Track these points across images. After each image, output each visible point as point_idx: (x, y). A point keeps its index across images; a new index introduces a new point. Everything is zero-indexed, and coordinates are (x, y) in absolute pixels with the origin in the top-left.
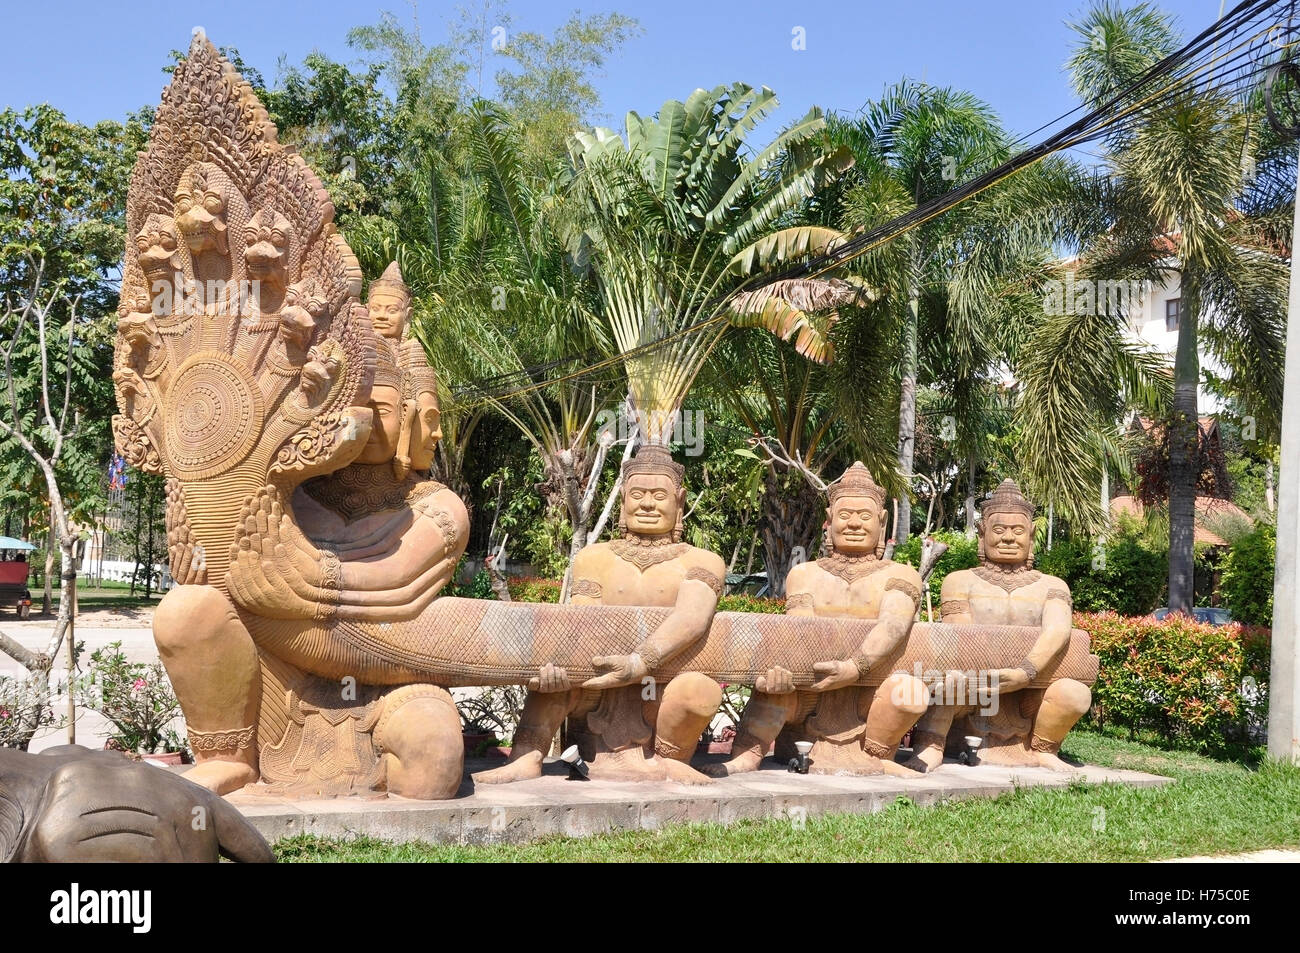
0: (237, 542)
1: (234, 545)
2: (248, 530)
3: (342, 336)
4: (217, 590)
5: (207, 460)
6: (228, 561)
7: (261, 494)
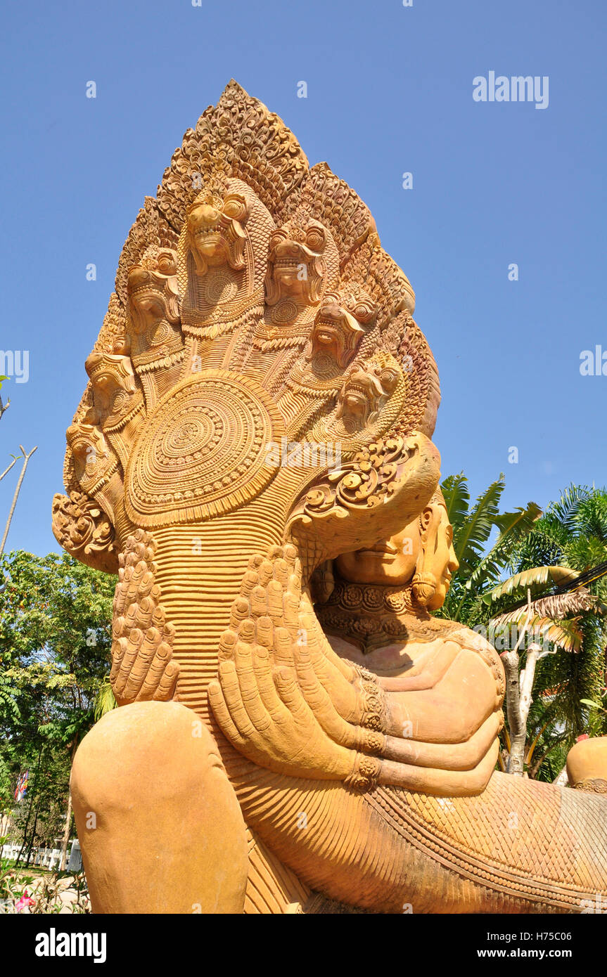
0: (235, 626)
1: (229, 631)
2: (255, 609)
3: (398, 349)
4: (191, 711)
5: (197, 494)
6: (216, 661)
7: (276, 555)
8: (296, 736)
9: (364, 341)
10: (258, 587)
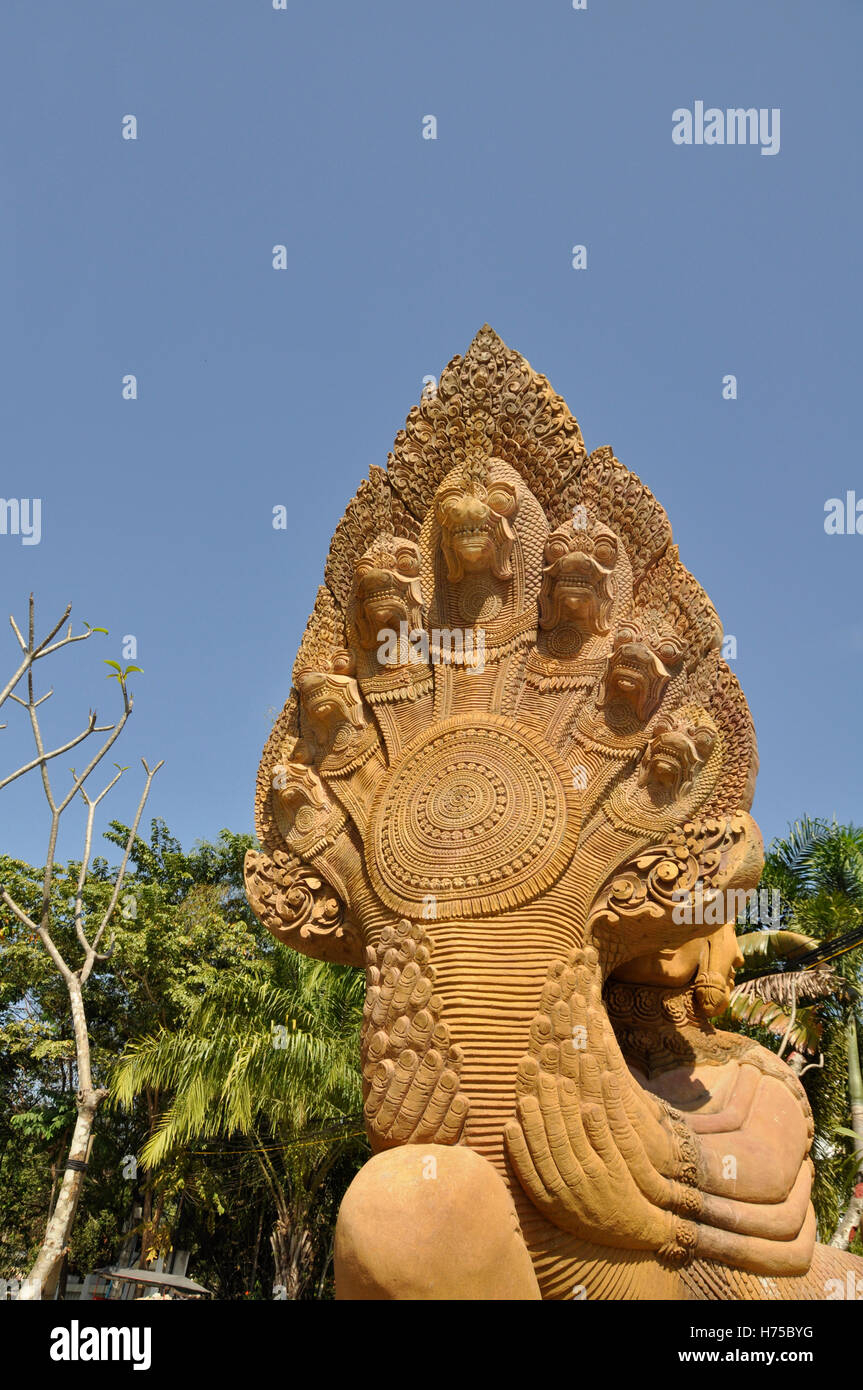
0: (536, 1052)
1: (528, 1058)
2: (558, 1030)
3: (711, 701)
4: (484, 1159)
5: (483, 880)
6: (513, 1095)
7: (578, 962)
8: (611, 1194)
9: (670, 688)
10: (560, 1003)
